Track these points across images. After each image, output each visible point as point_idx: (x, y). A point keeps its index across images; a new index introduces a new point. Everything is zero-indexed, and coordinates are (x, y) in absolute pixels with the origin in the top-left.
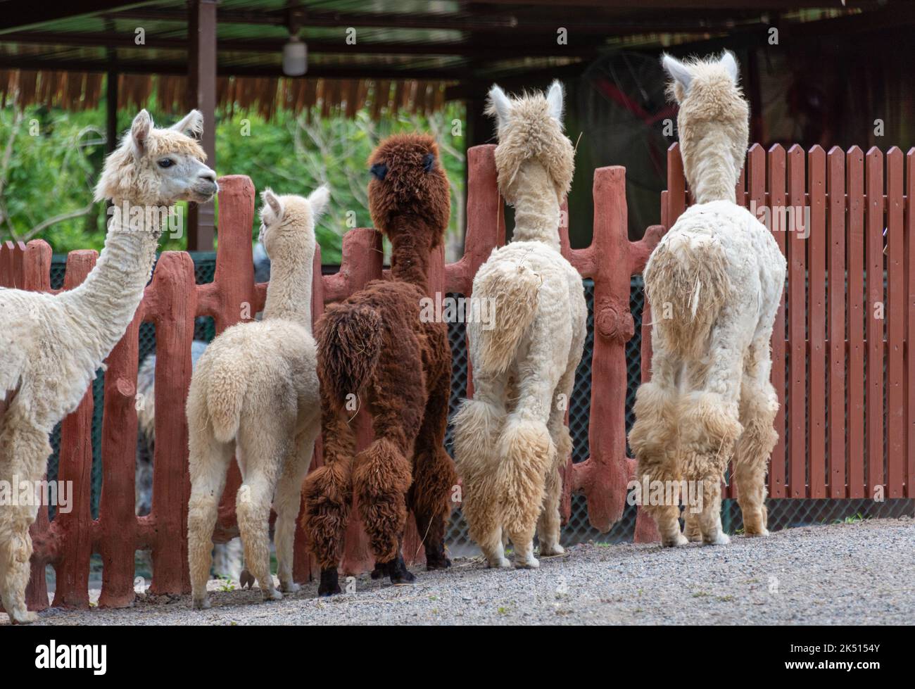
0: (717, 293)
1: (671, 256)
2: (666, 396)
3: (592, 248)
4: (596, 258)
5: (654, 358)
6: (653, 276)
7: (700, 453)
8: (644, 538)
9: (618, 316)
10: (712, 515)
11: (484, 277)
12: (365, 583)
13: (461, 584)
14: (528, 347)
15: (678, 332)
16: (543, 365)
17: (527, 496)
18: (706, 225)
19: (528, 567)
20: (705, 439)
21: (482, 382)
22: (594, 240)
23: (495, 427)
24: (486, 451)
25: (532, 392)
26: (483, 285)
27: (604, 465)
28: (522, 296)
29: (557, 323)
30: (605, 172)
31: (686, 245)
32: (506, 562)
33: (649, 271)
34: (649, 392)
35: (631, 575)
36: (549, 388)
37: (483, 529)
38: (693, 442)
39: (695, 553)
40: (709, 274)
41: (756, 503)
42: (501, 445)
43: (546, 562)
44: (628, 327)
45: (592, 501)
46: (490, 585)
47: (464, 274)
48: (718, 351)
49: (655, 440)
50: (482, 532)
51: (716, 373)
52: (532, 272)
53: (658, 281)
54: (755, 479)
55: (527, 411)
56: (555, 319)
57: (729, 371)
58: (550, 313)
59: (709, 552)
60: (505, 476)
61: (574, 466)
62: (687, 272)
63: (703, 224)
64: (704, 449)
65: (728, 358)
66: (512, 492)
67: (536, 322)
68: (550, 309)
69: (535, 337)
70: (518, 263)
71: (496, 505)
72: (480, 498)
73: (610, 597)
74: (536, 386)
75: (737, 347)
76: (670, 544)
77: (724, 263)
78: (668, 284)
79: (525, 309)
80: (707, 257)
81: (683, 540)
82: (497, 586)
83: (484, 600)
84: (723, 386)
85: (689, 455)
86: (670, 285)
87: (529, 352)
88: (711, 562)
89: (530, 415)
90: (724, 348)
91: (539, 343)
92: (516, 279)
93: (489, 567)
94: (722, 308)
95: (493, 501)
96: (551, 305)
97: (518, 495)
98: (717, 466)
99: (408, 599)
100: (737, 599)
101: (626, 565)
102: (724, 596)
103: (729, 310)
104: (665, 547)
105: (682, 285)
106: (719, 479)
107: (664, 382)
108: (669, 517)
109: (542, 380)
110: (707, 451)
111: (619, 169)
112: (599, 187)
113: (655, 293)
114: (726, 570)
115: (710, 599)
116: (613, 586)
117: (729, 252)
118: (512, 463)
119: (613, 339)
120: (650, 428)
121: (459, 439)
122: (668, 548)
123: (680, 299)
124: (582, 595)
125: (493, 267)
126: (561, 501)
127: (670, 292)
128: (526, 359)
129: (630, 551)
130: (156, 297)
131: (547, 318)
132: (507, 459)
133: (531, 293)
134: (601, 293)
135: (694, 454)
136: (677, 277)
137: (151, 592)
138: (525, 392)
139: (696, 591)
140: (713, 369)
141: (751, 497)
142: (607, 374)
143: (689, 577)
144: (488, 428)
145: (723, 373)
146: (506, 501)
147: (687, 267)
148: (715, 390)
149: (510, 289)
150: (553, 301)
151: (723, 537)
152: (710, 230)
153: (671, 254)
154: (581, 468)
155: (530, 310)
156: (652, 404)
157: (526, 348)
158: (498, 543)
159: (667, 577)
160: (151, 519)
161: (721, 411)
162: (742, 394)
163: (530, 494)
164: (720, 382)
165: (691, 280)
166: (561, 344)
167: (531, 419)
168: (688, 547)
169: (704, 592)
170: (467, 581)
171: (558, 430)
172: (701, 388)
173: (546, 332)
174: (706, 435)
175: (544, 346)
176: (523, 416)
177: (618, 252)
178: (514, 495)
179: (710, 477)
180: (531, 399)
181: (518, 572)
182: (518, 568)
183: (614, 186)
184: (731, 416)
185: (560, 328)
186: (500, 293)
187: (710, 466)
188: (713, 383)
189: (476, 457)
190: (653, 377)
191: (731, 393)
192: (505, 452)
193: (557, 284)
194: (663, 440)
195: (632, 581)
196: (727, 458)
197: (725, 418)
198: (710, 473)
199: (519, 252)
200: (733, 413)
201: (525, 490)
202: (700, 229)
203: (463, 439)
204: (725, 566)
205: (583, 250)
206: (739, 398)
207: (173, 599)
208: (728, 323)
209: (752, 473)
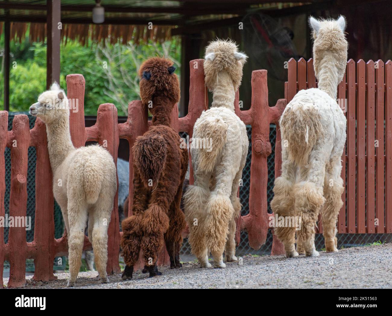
0: (316, 132)
1: (293, 114)
2: (289, 183)
3: (251, 110)
4: (253, 115)
5: (283, 164)
6: (284, 123)
7: (305, 212)
8: (276, 253)
9: (264, 144)
10: (311, 242)
11: (199, 125)
12: (140, 275)
13: (188, 276)
14: (221, 158)
15: (297, 151)
16: (228, 168)
17: (219, 233)
18: (310, 99)
19: (220, 268)
20: (307, 205)
21: (198, 177)
22: (252, 106)
23: (204, 199)
24: (200, 211)
25: (223, 181)
26: (199, 129)
27: (257, 217)
28: (219, 133)
29: (235, 147)
30: (257, 73)
31: (301, 109)
32: (209, 265)
33: (282, 121)
34: (281, 181)
35: (272, 272)
36: (231, 179)
37: (199, 249)
38: (301, 207)
39: (303, 261)
40: (312, 123)
41: (331, 236)
42: (207, 208)
43: (229, 265)
44: (268, 149)
45: (250, 235)
46: (203, 277)
47: (188, 123)
48: (314, 162)
49: (284, 206)
50: (198, 251)
51: (313, 172)
52: (223, 122)
53: (287, 126)
54: (331, 224)
55: (220, 190)
56: (235, 145)
57: (319, 171)
58: (232, 142)
59: (310, 260)
60: (209, 223)
61: (242, 217)
62: (302, 122)
63: (308, 98)
64: (306, 210)
65: (318, 165)
66: (212, 231)
67: (225, 146)
68: (232, 139)
69: (225, 153)
70: (216, 117)
71: (205, 237)
72: (198, 234)
73: (263, 283)
74: (225, 178)
75: (323, 160)
76: (290, 256)
77: (319, 117)
78: (292, 127)
79: (221, 139)
80: (311, 114)
81: (296, 254)
82: (206, 277)
83: (200, 284)
84: (316, 179)
85: (299, 213)
86: (293, 128)
87: (221, 161)
88: (311, 265)
89: (222, 192)
90: (317, 160)
91: (227, 156)
92: (215, 125)
93: (201, 268)
94: (317, 140)
95: (204, 235)
96: (233, 138)
97: (215, 232)
98: (313, 219)
99: (162, 284)
100: (326, 284)
101: (269, 267)
102: (320, 282)
103: (320, 141)
104: (287, 257)
105: (300, 128)
106: (313, 224)
107: (288, 177)
108: (291, 243)
109: (228, 175)
110: (308, 211)
111: (264, 71)
112: (254, 80)
113: (285, 132)
114: (320, 269)
115: (313, 284)
116: (264, 277)
117: (321, 112)
118: (212, 217)
119: (261, 155)
120: (282, 199)
121: (187, 205)
122: (289, 258)
123: (298, 135)
124: (249, 282)
125: (203, 120)
126: (236, 235)
127: (293, 131)
128: (220, 165)
129: (270, 259)
130: (36, 134)
131: (231, 144)
132: (210, 215)
133: (223, 132)
134: (255, 132)
135: (302, 212)
136: (297, 124)
137: (33, 280)
138: (219, 181)
139: (305, 280)
140: (311, 171)
141: (329, 233)
142: (258, 172)
143: (301, 273)
144: (201, 200)
145: (316, 172)
146: (210, 236)
147: (302, 119)
148: (312, 181)
149: (213, 130)
150: (234, 136)
151: (316, 253)
152: (311, 101)
153: (293, 112)
154: (246, 218)
155: (223, 140)
156: (283, 187)
157: (221, 159)
158: (205, 256)
159: (290, 273)
160: (34, 243)
161: (315, 192)
162: (325, 183)
163: (221, 232)
164: (315, 177)
165: (303, 126)
166: (237, 157)
167: (222, 195)
168: (299, 258)
169: (309, 280)
170: (190, 275)
171: (234, 200)
172: (305, 179)
173: (230, 151)
174: (308, 203)
175: (229, 158)
176: (218, 193)
177: (263, 112)
178: (213, 232)
179: (310, 224)
180: (223, 184)
181: (216, 270)
182: (215, 268)
183: (262, 79)
184: (320, 194)
185: (237, 149)
186: (208, 132)
187: (310, 219)
188: (311, 178)
189: (195, 214)
190: (283, 174)
191: (319, 182)
192: (209, 211)
193: (235, 127)
194: (288, 205)
195: (273, 275)
196: (318, 214)
197: (317, 195)
198: (310, 222)
199: (216, 112)
200: (321, 191)
201: (218, 230)
202: (307, 101)
203: (189, 205)
204: (319, 267)
205: (246, 111)
206: (323, 185)
207: (45, 283)
208: (319, 148)
209: (330, 221)
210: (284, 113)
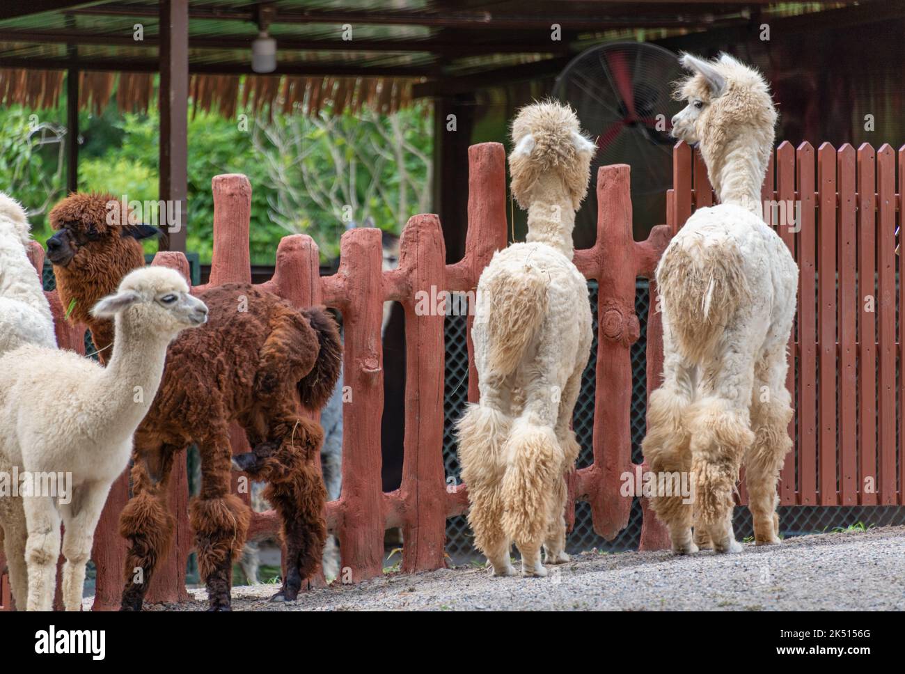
0: (733, 292)
1: (684, 255)
2: (681, 402)
3: (596, 248)
4: (602, 259)
6: (666, 276)
7: (711, 462)
8: (651, 546)
9: (623, 319)
10: (725, 524)
11: (489, 279)
13: (469, 593)
14: (537, 348)
15: (691, 333)
16: (551, 367)
18: (719, 223)
19: (536, 576)
20: (716, 447)
22: (598, 240)
23: (501, 433)
25: (540, 396)
26: (490, 287)
27: (609, 470)
28: (530, 295)
29: (566, 323)
30: (609, 170)
31: (699, 244)
33: (662, 270)
34: (663, 397)
35: (647, 583)
36: (557, 390)
38: (703, 450)
39: (710, 561)
40: (724, 273)
41: (768, 511)
42: (508, 451)
44: (633, 329)
45: (597, 509)
46: (502, 594)
47: (466, 275)
48: (729, 355)
49: (672, 450)
50: (490, 542)
51: (726, 378)
52: (539, 270)
53: (671, 280)
54: (766, 485)
55: (535, 415)
56: (565, 319)
57: (741, 376)
58: (559, 313)
59: (724, 559)
60: (511, 483)
61: (579, 472)
62: (702, 271)
63: (715, 222)
64: (715, 458)
65: (739, 362)
66: (518, 500)
67: (546, 322)
68: (560, 308)
69: (545, 337)
70: (524, 261)
71: (504, 513)
73: (631, 606)
74: (543, 390)
75: (749, 351)
77: (740, 261)
78: (682, 283)
79: (535, 308)
80: (722, 255)
81: (694, 548)
82: (509, 595)
84: (734, 391)
86: (684, 284)
87: (537, 353)
88: (729, 570)
89: (538, 419)
90: (735, 351)
91: (548, 343)
92: (523, 279)
94: (737, 310)
95: (501, 510)
96: (561, 304)
97: (524, 503)
101: (641, 573)
102: (751, 605)
103: (742, 312)
104: (676, 555)
105: (697, 284)
106: (730, 487)
107: (679, 389)
108: (683, 526)
109: (550, 383)
110: (718, 459)
111: (624, 168)
112: (603, 186)
113: (669, 292)
114: (748, 579)
116: (631, 594)
117: (743, 250)
118: (517, 470)
119: (618, 341)
120: (666, 436)
123: (693, 298)
124: (600, 603)
125: (498, 268)
127: (684, 291)
129: (640, 559)
131: (557, 318)
132: (513, 465)
133: (539, 292)
134: (605, 295)
135: (705, 462)
136: (691, 276)
138: (533, 395)
139: (718, 601)
140: (723, 374)
141: (762, 504)
142: (611, 376)
143: (710, 586)
144: (494, 435)
145: (734, 378)
146: (512, 510)
147: (701, 266)
148: (725, 396)
149: (518, 289)
150: (562, 300)
151: (736, 545)
152: (723, 228)
153: (684, 252)
154: (587, 473)
155: (540, 308)
156: (669, 410)
159: (686, 586)
161: (732, 419)
162: (753, 400)
164: (731, 387)
165: (704, 279)
166: (570, 346)
167: (538, 424)
168: (700, 555)
169: (729, 601)
170: (475, 590)
171: (564, 435)
172: (711, 393)
173: (555, 333)
174: (717, 442)
175: (553, 348)
176: (531, 420)
177: (623, 253)
178: (520, 503)
179: (722, 487)
180: (539, 402)
183: (619, 185)
184: (743, 424)
185: (569, 328)
186: (508, 294)
187: (722, 475)
188: (724, 388)
189: (482, 465)
190: (667, 382)
191: (742, 398)
192: (512, 458)
193: (564, 282)
194: (680, 449)
195: (651, 590)
196: (739, 466)
197: (736, 426)
198: (721, 483)
199: (523, 252)
200: (745, 418)
201: (530, 499)
202: (712, 228)
203: (468, 445)
204: (746, 575)
205: (587, 250)
206: (750, 403)
208: (740, 326)
209: (764, 480)
210: (665, 255)
